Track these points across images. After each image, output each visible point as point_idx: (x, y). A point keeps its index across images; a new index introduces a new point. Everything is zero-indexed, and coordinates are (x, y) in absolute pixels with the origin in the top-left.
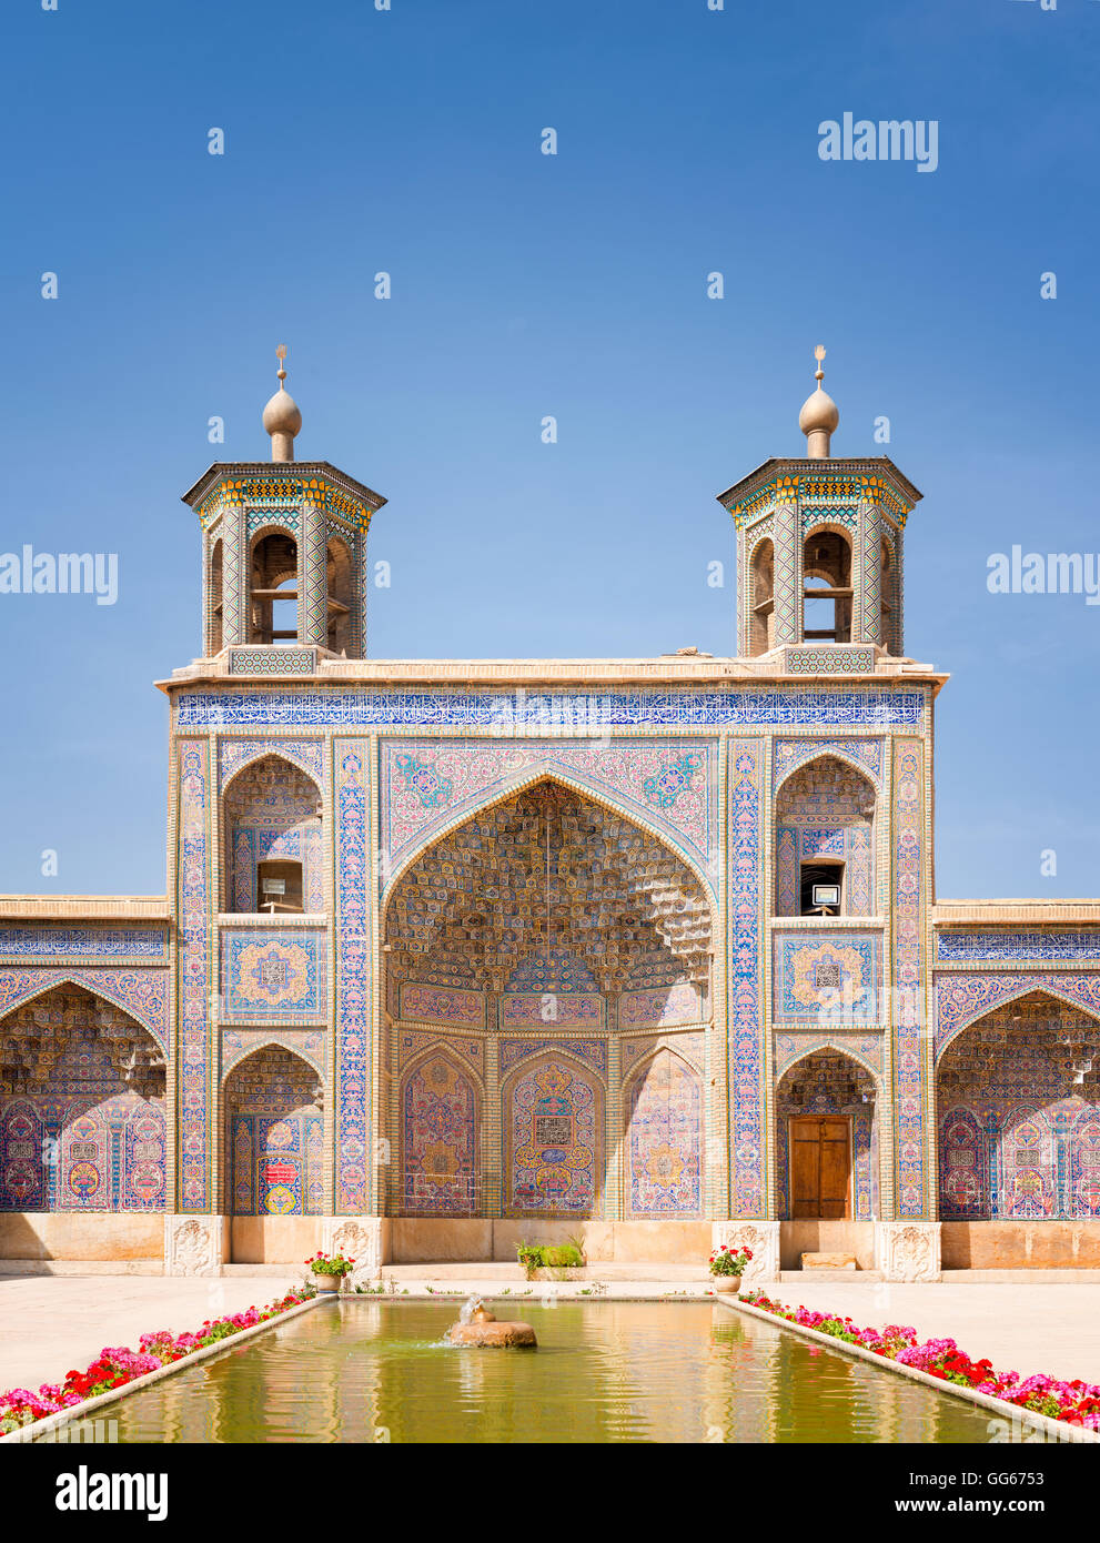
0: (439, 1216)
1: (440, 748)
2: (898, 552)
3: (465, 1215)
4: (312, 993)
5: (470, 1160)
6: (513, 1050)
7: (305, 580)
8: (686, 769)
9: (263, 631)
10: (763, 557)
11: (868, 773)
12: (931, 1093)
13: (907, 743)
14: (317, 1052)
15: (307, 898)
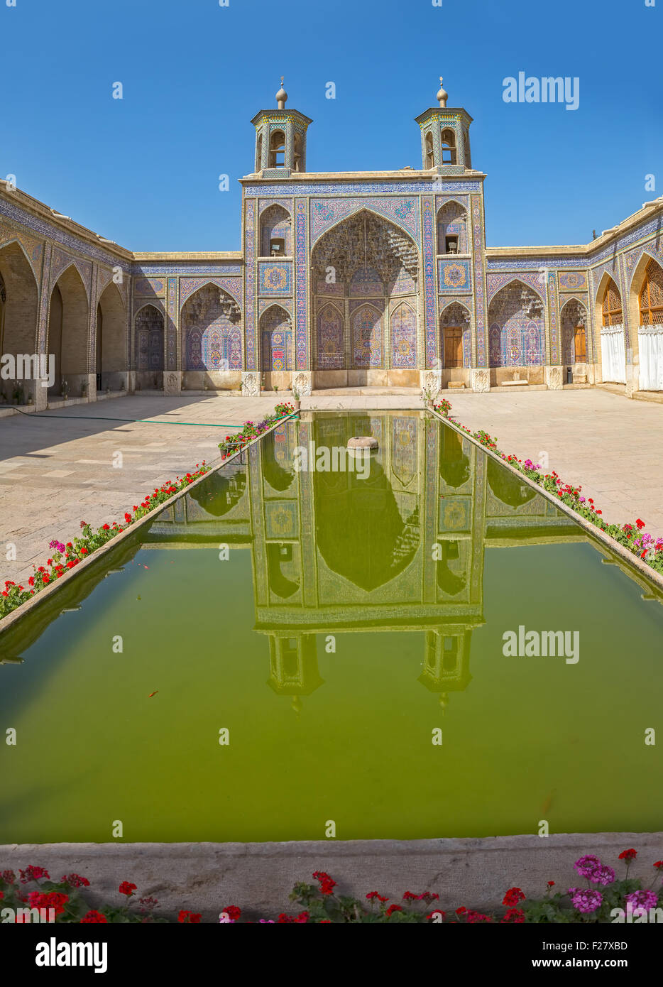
0: (330, 369)
1: (329, 201)
2: (468, 136)
3: (338, 369)
4: (288, 285)
5: (340, 346)
6: (354, 304)
7: (287, 146)
8: (409, 206)
9: (273, 163)
10: (429, 137)
11: (464, 206)
12: (486, 318)
13: (476, 196)
14: (290, 307)
15: (287, 252)
